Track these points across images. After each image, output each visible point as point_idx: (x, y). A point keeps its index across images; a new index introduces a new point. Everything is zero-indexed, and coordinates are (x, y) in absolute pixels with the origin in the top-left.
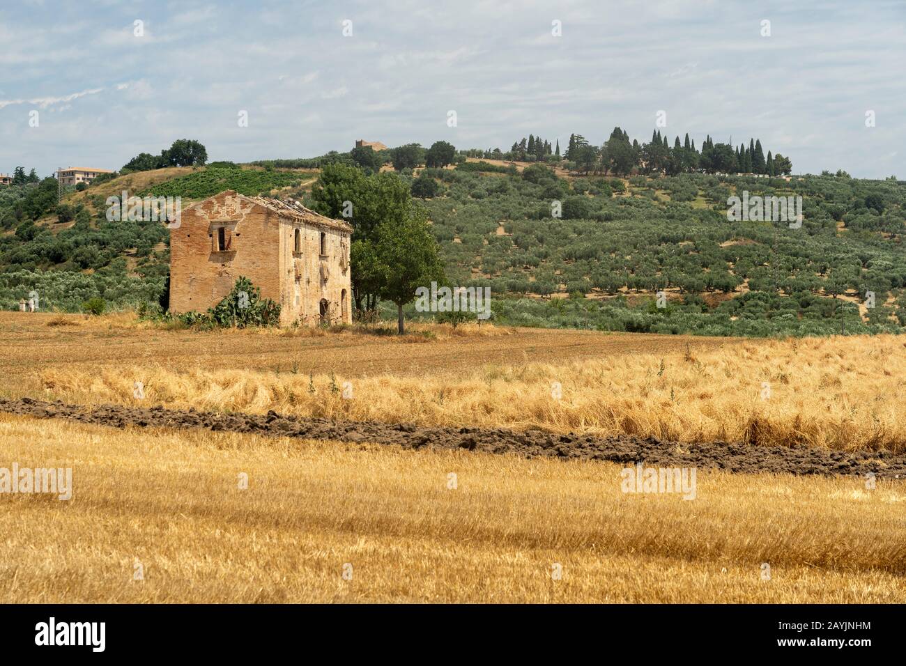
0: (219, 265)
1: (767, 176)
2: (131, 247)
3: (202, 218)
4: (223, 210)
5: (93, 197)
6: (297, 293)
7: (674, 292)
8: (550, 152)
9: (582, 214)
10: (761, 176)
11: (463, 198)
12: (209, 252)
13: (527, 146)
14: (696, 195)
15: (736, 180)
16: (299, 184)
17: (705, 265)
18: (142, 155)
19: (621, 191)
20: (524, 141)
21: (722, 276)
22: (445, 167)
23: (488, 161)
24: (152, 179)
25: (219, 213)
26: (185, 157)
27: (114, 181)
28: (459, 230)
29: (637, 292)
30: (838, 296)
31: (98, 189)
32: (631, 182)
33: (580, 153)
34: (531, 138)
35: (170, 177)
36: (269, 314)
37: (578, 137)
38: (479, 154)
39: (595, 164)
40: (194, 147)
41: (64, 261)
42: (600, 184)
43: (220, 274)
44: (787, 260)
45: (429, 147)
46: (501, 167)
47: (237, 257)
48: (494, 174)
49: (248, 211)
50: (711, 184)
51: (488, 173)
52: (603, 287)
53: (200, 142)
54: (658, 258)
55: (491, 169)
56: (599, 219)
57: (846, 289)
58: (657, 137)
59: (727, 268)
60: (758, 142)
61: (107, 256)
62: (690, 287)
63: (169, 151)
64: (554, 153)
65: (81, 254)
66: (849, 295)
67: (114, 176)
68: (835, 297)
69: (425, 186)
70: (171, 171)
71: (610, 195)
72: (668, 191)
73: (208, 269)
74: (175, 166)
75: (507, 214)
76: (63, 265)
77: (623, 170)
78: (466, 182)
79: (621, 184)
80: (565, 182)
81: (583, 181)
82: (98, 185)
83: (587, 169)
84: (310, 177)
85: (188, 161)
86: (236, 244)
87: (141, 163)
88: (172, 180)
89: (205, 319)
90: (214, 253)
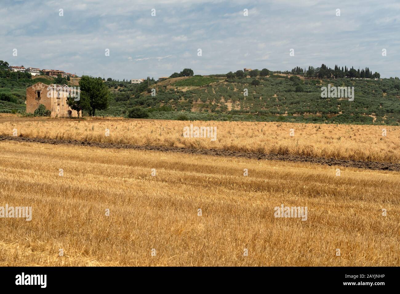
0: (37, 101)
1: (370, 79)
2: (163, 100)
3: (33, 89)
4: (38, 87)
5: (158, 86)
6: (58, 108)
7: (320, 114)
8: (303, 71)
9: (302, 90)
10: (368, 79)
11: (267, 86)
12: (35, 98)
13: (296, 70)
14: (342, 85)
15: (356, 80)
16: (219, 81)
17: (331, 106)
18: (175, 73)
19: (319, 84)
20: (295, 68)
21: (335, 109)
22: (266, 77)
23: (279, 74)
24: (176, 80)
25: (37, 88)
26: (187, 74)
27: (166, 81)
28: (262, 95)
29: (309, 114)
30: (369, 115)
31: (161, 83)
32: (323, 81)
33: (311, 71)
34: (297, 67)
35: (181, 80)
36: (48, 113)
37: (312, 67)
38: (280, 72)
39: (312, 75)
40: (190, 71)
41: (144, 104)
42: (313, 81)
43: (38, 103)
44: (356, 105)
45: (261, 70)
46: (283, 76)
47: (41, 99)
48: (281, 78)
49: (44, 87)
50: (348, 81)
51: (279, 78)
52: (299, 112)
53: (192, 69)
54: (317, 104)
55: (280, 77)
56: (307, 92)
57: (372, 113)
58: (336, 67)
59: (337, 107)
60: (368, 68)
61: (155, 103)
62: (324, 113)
63: (183, 72)
64: (304, 72)
65: (148, 102)
66: (373, 115)
67: (166, 79)
68: (368, 116)
69: (256, 82)
70: (183, 78)
71: (315, 85)
72: (334, 84)
73: (35, 102)
74: (184, 76)
75: (279, 90)
76: (143, 106)
77: (321, 77)
78: (271, 81)
79: (320, 81)
80: (302, 81)
81: (308, 80)
82: (161, 82)
83: (310, 77)
84: (223, 80)
85: (188, 75)
86: (41, 95)
87: (175, 75)
88: (182, 81)
89: (32, 115)
90: (36, 98)
